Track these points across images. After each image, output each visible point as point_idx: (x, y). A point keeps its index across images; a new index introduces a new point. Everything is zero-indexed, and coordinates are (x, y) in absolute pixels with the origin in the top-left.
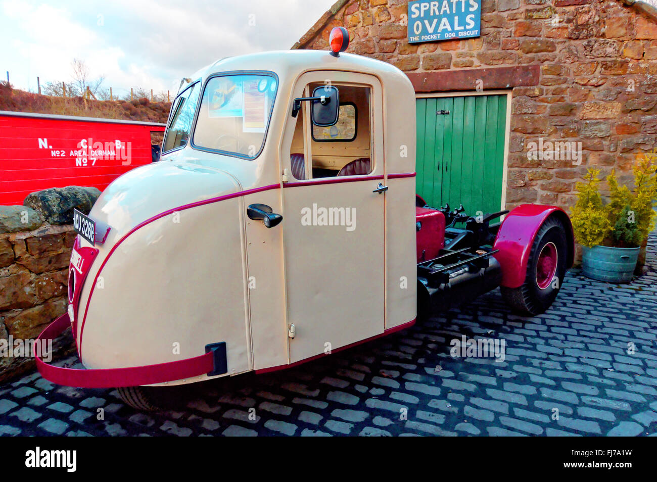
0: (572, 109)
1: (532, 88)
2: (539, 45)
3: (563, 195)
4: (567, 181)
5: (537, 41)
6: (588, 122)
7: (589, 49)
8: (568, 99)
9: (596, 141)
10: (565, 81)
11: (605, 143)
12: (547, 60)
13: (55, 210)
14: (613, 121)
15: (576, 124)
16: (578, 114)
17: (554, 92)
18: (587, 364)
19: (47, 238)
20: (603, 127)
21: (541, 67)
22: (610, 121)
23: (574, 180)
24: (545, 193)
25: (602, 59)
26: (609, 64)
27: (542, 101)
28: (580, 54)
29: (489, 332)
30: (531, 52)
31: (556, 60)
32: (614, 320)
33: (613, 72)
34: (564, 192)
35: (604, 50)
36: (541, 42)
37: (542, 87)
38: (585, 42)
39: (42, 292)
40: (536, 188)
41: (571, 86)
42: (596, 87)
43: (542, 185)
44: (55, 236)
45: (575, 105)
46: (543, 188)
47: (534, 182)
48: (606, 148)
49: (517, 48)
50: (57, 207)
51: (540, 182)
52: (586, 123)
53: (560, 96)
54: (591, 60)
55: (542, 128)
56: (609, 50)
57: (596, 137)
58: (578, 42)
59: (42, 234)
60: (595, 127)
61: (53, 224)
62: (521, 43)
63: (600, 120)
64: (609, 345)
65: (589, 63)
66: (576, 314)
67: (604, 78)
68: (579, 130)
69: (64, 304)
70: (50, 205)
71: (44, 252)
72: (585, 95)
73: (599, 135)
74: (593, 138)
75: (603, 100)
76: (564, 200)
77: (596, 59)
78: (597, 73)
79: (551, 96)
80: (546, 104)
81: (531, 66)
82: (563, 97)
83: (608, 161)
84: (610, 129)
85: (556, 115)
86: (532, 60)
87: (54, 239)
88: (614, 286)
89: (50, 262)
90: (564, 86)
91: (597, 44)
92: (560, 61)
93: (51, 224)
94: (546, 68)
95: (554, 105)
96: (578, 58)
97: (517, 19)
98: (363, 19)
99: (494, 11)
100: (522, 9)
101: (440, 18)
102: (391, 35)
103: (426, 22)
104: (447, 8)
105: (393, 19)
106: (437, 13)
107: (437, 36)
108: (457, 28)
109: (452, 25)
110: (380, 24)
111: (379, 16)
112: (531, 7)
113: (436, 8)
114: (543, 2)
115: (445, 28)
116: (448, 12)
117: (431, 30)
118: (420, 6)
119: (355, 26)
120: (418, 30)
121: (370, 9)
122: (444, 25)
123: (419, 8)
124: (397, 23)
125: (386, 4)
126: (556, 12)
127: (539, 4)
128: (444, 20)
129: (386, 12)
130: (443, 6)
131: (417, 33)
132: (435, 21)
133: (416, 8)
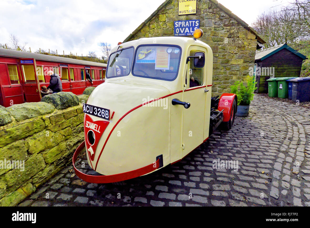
0: (228, 61)
1: (216, 54)
2: (218, 39)
3: (225, 89)
4: (227, 85)
5: (217, 38)
6: (233, 65)
7: (234, 41)
8: (227, 57)
9: (235, 72)
10: (226, 52)
11: (238, 72)
12: (221, 44)
13: (59, 103)
14: (241, 65)
15: (229, 66)
16: (230, 63)
17: (223, 55)
18: (253, 145)
19: (57, 116)
20: (238, 67)
21: (219, 47)
22: (240, 65)
23: (229, 84)
24: (219, 89)
25: (238, 45)
26: (240, 46)
27: (219, 58)
28: (231, 43)
29: (219, 137)
30: (216, 41)
31: (224, 44)
32: (252, 129)
33: (241, 49)
34: (226, 88)
35: (238, 42)
36: (219, 38)
37: (219, 53)
38: (233, 39)
39: (57, 140)
40: (217, 87)
41: (228, 54)
42: (236, 54)
43: (219, 86)
44: (60, 115)
45: (229, 60)
46: (219, 87)
47: (216, 86)
48: (238, 74)
49: (211, 40)
50: (60, 102)
51: (218, 85)
52: (233, 66)
53: (224, 57)
54: (234, 45)
55: (219, 67)
56: (240, 42)
57: (235, 70)
58: (230, 39)
59: (55, 114)
60: (235, 67)
61: (59, 109)
62: (212, 38)
63: (237, 65)
64: (255, 138)
65: (234, 46)
66: (240, 128)
67: (238, 51)
68: (230, 68)
69: (65, 144)
70: (56, 101)
71: (57, 122)
72: (232, 57)
73: (236, 70)
74: (235, 71)
75: (238, 58)
76: (225, 91)
77: (236, 45)
78: (236, 50)
79: (222, 57)
80: (220, 59)
81: (215, 46)
82: (225, 57)
83: (239, 78)
84: (240, 68)
85: (224, 63)
86: (216, 44)
87: (60, 116)
88: (244, 118)
89: (59, 127)
90: (226, 53)
91: (236, 40)
92: (225, 45)
93: (58, 109)
94: (220, 47)
95: (223, 60)
96: (231, 44)
97: (211, 30)
98: (157, 26)
99: (204, 26)
100: (213, 27)
101: (185, 28)
102: (168, 33)
103: (181, 29)
104: (188, 24)
105: (168, 27)
106: (184, 26)
107: (184, 34)
108: (191, 32)
109: (190, 31)
110: (163, 29)
111: (163, 26)
112: (216, 26)
113: (184, 24)
114: (220, 25)
115: (187, 31)
116: (188, 26)
117: (182, 32)
118: (178, 23)
119: (154, 29)
120: (177, 32)
121: (159, 23)
122: (187, 30)
123: (178, 24)
124: (170, 29)
125: (166, 21)
126: (224, 28)
127: (218, 25)
128: (187, 29)
129: (165, 24)
130: (187, 23)
131: (177, 33)
132: (184, 29)
133: (177, 23)
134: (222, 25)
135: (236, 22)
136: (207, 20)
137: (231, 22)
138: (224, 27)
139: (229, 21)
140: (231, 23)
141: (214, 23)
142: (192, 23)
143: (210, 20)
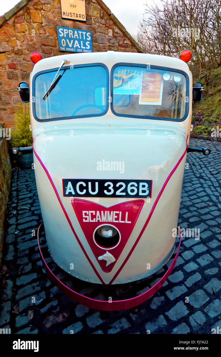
97: (105, 49)
98: (29, 29)
99: (96, 42)
100: (107, 44)
101: (74, 40)
102: (48, 44)
103: (68, 40)
104: (77, 35)
105: (48, 34)
106: (73, 37)
107: (74, 50)
108: (82, 47)
109: (80, 46)
110: (40, 35)
111: (38, 30)
112: (110, 44)
113: (72, 34)
114: (114, 43)
115: (77, 46)
116: (78, 38)
117: (70, 46)
118: (63, 30)
119: (24, 32)
120: (64, 44)
121: (32, 23)
122: (77, 44)
123: (63, 32)
124: (51, 37)
125: (42, 23)
126: (118, 49)
127: (113, 44)
128: (76, 42)
129: (43, 28)
130: (75, 34)
131: (64, 46)
132: (72, 41)
133: (61, 31)
134: (116, 44)
135: (130, 43)
136: (100, 34)
137: (125, 42)
138: (119, 47)
139: (124, 41)
140: (125, 44)
141: (108, 39)
142: (82, 34)
143: (104, 35)
